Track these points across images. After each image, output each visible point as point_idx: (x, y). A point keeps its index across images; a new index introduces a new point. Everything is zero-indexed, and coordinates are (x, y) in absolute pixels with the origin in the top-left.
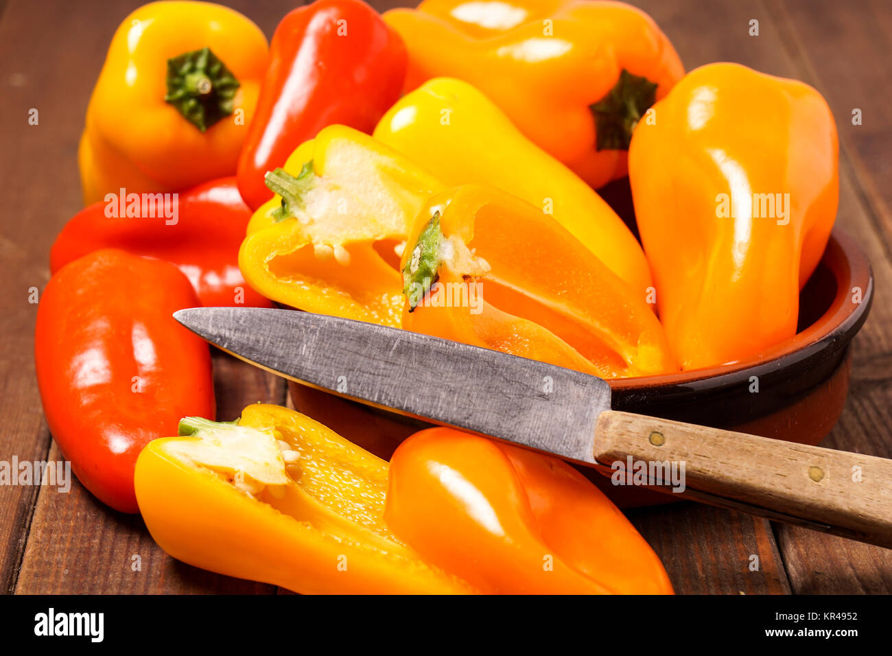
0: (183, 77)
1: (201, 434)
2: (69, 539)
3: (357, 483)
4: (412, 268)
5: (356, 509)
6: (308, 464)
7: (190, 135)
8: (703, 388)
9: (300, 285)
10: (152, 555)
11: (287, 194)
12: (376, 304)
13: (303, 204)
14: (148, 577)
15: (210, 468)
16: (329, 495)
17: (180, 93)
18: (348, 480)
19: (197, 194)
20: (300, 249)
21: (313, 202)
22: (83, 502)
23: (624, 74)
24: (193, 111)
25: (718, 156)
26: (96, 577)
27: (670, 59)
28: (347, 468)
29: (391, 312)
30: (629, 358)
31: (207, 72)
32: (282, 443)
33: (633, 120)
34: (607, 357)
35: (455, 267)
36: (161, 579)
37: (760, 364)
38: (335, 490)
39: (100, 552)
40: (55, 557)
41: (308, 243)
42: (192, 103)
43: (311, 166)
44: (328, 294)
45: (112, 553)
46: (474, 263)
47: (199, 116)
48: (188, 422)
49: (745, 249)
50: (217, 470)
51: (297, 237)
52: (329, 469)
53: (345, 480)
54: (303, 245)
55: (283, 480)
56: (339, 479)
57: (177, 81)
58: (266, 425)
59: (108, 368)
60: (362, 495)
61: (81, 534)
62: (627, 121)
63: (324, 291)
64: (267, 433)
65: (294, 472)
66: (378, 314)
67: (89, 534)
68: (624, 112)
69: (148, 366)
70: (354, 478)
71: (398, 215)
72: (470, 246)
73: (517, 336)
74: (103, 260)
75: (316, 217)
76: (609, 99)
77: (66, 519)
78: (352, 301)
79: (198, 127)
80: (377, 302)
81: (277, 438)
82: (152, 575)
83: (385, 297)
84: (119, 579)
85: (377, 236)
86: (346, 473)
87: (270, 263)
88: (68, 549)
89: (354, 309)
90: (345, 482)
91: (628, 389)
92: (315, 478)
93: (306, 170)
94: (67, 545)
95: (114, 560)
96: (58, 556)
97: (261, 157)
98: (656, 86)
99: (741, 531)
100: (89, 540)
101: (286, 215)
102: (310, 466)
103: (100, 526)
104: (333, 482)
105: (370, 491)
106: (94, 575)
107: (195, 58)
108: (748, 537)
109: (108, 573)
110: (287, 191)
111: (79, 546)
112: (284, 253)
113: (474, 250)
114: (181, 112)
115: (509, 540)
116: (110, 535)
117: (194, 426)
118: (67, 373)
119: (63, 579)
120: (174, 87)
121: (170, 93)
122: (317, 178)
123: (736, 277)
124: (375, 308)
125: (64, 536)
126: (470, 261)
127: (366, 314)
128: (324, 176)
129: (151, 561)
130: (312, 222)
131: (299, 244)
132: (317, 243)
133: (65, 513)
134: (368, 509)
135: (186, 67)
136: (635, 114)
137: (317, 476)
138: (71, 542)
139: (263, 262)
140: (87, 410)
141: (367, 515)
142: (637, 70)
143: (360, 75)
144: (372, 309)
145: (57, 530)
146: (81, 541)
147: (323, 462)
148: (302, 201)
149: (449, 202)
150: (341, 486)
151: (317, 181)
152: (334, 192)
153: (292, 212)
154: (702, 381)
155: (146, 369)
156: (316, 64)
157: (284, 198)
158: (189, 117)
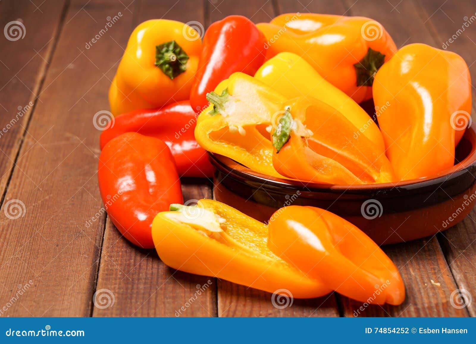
0: (163, 54)
1: (180, 210)
2: (120, 260)
3: (251, 234)
4: (277, 133)
5: (251, 246)
6: (228, 226)
7: (166, 81)
8: (412, 189)
9: (223, 145)
10: (158, 266)
11: (216, 103)
12: (257, 154)
13: (224, 108)
14: (158, 275)
15: (187, 224)
16: (238, 240)
17: (162, 61)
18: (247, 232)
19: (170, 108)
20: (223, 128)
21: (228, 107)
22: (124, 245)
23: (369, 50)
24: (168, 70)
25: (416, 85)
26: (134, 275)
27: (391, 43)
28: (246, 227)
29: (264, 158)
30: (376, 178)
31: (174, 52)
32: (217, 215)
33: (374, 71)
34: (366, 178)
35: (297, 132)
36: (164, 276)
37: (438, 178)
38: (241, 238)
39: (135, 265)
40: (114, 267)
41: (227, 125)
42: (167, 66)
43: (227, 90)
44: (236, 148)
45: (140, 265)
46: (306, 132)
47: (170, 72)
48: (174, 205)
49: (430, 126)
50: (190, 225)
51: (221, 123)
52: (238, 228)
53: (246, 232)
54: (224, 126)
55: (220, 230)
56: (243, 233)
57: (160, 56)
58: (209, 207)
59: (134, 183)
60: (254, 239)
61: (125, 258)
62: (371, 72)
63: (235, 147)
64: (210, 210)
65: (224, 228)
66: (259, 158)
67: (129, 258)
68: (370, 68)
69: (153, 183)
70: (250, 232)
71: (267, 113)
72: (304, 124)
73: (325, 165)
74: (129, 137)
75: (230, 114)
76: (363, 61)
77: (117, 252)
78: (247, 152)
79: (170, 78)
80: (258, 153)
81: (215, 213)
82: (160, 275)
83: (261, 151)
84: (145, 276)
85: (258, 122)
86: (246, 230)
87: (209, 134)
88: (120, 264)
89: (248, 155)
90: (245, 234)
91: (378, 188)
92: (232, 232)
93: (224, 93)
94: (119, 262)
95: (141, 268)
96: (115, 267)
97: (201, 89)
98: (384, 56)
99: (430, 255)
100: (129, 260)
101: (216, 113)
102: (229, 227)
103: (133, 255)
104: (240, 234)
105: (258, 237)
106: (133, 274)
107: (168, 45)
108: (433, 258)
109: (139, 274)
110: (216, 102)
111: (125, 263)
112: (215, 130)
113: (306, 126)
114: (162, 70)
115: (327, 253)
116: (138, 258)
117: (177, 207)
118: (116, 186)
119: (119, 276)
120: (159, 59)
121: (157, 61)
122: (230, 96)
123: (426, 139)
124: (257, 156)
125: (117, 259)
126: (304, 130)
127: (254, 158)
128: (233, 95)
129: (158, 269)
130: (228, 116)
131: (222, 126)
132: (231, 125)
133: (116, 249)
134: (256, 245)
135: (164, 49)
136: (375, 68)
137: (232, 231)
138: (121, 261)
139: (206, 134)
140: (126, 202)
141: (257, 248)
142: (375, 48)
143: (246, 52)
144: (256, 156)
145: (114, 256)
146: (125, 260)
147: (235, 225)
148: (223, 106)
149: (294, 104)
150: (244, 235)
151: (230, 97)
152: (238, 102)
153: (219, 112)
154: (411, 185)
155: (152, 184)
156: (226, 46)
157: (215, 105)
158: (166, 72)
